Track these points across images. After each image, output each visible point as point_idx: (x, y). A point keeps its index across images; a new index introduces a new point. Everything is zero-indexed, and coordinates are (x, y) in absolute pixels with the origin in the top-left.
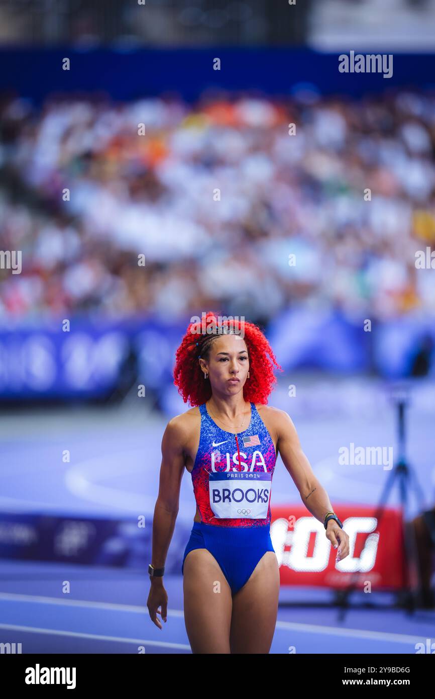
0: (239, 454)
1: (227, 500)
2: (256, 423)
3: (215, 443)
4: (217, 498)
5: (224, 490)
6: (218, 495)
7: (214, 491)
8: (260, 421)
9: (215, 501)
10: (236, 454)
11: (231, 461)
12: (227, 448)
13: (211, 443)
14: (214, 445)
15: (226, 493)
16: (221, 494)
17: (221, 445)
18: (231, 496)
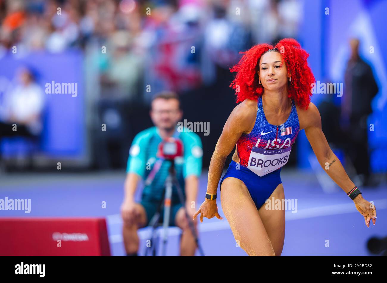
0: (276, 140)
1: (260, 166)
2: (293, 117)
3: (263, 132)
4: (253, 163)
5: (259, 160)
6: (255, 162)
7: (253, 158)
8: (296, 115)
9: (251, 165)
10: (275, 140)
11: (270, 144)
12: (270, 137)
13: (260, 132)
14: (262, 134)
15: (260, 162)
16: (257, 162)
17: (266, 135)
18: (263, 165)
